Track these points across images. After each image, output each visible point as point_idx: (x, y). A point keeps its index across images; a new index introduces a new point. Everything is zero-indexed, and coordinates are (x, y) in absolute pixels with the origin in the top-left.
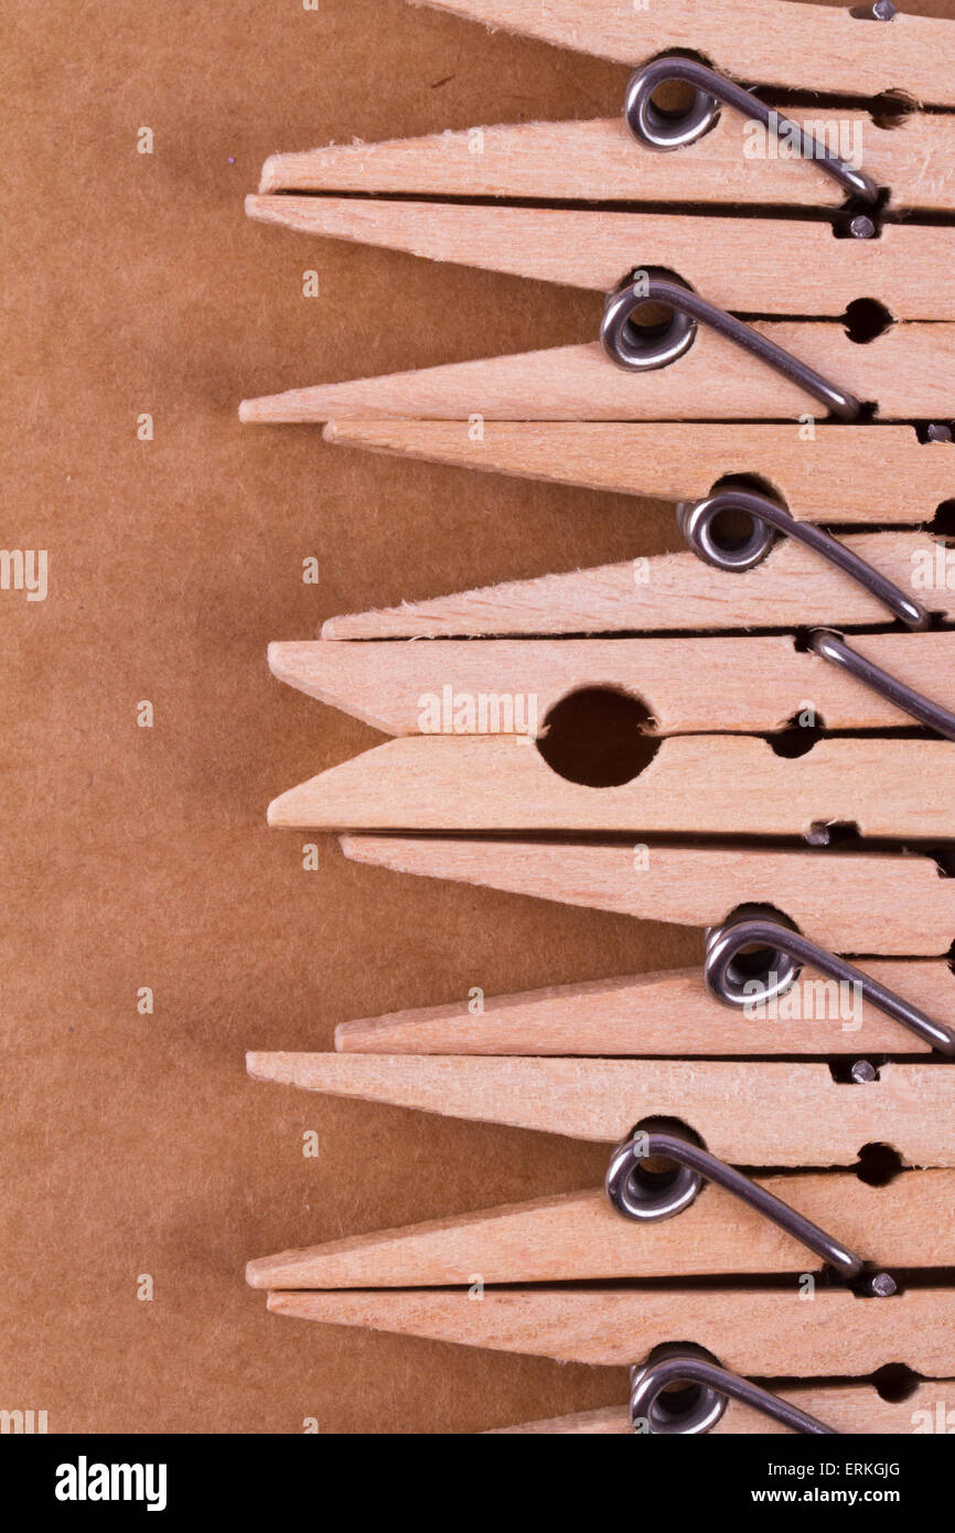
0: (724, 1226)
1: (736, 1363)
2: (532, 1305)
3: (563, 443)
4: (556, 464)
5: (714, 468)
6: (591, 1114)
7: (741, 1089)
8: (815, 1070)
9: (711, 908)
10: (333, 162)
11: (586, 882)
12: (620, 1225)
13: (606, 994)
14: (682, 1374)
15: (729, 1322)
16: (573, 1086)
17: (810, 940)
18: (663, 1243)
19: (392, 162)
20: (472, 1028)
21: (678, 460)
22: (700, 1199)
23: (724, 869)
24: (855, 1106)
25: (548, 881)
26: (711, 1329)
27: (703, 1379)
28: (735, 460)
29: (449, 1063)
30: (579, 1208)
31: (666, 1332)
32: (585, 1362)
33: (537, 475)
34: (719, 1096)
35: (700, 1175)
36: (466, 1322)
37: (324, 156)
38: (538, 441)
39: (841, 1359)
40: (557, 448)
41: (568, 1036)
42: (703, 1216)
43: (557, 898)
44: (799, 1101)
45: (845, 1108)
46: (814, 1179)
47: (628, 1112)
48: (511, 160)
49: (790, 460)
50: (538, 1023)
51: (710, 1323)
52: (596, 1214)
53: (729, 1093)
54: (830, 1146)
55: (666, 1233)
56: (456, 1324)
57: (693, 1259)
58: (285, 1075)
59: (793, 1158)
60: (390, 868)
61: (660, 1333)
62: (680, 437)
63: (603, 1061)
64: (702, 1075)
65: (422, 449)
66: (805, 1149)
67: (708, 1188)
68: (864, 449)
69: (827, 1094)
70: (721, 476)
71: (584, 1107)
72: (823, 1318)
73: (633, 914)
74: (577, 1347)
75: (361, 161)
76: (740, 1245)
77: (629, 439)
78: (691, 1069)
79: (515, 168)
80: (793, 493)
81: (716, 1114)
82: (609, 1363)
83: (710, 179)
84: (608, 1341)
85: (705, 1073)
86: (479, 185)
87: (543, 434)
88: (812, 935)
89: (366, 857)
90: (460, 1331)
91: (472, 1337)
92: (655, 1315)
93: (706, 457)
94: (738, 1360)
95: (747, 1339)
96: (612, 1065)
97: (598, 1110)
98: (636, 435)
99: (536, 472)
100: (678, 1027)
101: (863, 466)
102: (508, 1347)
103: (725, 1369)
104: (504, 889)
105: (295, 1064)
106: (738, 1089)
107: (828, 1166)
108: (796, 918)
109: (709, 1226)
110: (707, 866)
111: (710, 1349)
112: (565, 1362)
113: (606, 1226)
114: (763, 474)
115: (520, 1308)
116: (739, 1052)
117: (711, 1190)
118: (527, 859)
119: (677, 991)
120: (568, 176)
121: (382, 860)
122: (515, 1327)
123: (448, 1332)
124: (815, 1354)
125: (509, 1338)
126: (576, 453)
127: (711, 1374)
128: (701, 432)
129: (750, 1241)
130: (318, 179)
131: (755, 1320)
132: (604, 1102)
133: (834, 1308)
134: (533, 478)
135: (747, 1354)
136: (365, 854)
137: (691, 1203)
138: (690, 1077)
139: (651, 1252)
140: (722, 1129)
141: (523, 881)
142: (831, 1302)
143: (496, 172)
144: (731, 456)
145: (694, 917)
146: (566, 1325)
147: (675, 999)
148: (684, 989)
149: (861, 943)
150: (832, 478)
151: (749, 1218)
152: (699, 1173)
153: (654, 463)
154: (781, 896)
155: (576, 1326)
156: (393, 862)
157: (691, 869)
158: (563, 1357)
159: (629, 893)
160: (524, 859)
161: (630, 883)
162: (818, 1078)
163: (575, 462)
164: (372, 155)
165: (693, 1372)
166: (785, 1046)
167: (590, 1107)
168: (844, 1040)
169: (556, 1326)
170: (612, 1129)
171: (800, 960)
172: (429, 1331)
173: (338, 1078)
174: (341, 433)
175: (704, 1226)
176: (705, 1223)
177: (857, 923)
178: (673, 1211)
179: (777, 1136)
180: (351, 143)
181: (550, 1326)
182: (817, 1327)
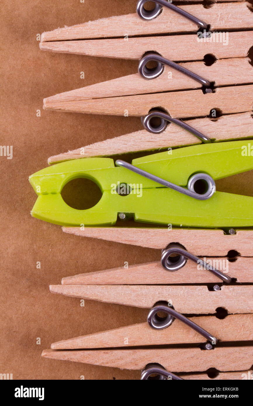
0: (180, 330)
1: (169, 369)
2: (113, 354)
3: (107, 104)
4: (106, 109)
5: (149, 106)
6: (143, 300)
7: (184, 293)
8: (203, 287)
9: (162, 244)
10: (60, 32)
11: (128, 237)
12: (151, 331)
13: (134, 268)
14: (154, 372)
15: (167, 357)
16: (138, 293)
17: (189, 252)
18: (163, 335)
19: (75, 31)
20: (98, 278)
21: (139, 105)
22: (173, 323)
23: (166, 233)
24: (214, 297)
25: (118, 237)
26: (162, 359)
27: (160, 373)
28: (154, 103)
29: (104, 287)
30: (140, 326)
31: (150, 360)
32: (128, 369)
33: (102, 113)
34: (177, 295)
35: (173, 316)
36: (95, 359)
37: (57, 31)
38: (101, 104)
39: (198, 367)
40: (106, 105)
41: (124, 279)
42: (174, 328)
43: (121, 242)
44: (199, 296)
45: (212, 297)
46: (204, 317)
47: (153, 300)
48: (107, 27)
49: (169, 102)
50: (116, 276)
51: (162, 358)
52: (145, 328)
53: (180, 294)
54: (208, 308)
55: (164, 333)
56: (93, 359)
57: (172, 340)
58: (60, 291)
59: (198, 311)
60: (75, 234)
61: (148, 361)
62: (139, 99)
63: (146, 286)
64: (173, 289)
65: (70, 109)
66: (201, 309)
67: (175, 320)
68: (189, 97)
69: (207, 294)
70: (151, 108)
71: (141, 298)
72: (193, 356)
73: (141, 246)
74: (126, 365)
75: (67, 32)
76: (184, 336)
77: (125, 101)
78: (170, 288)
79: (109, 29)
80: (171, 111)
81: (177, 300)
82: (135, 369)
83: (161, 27)
84: (134, 363)
85: (174, 289)
86: (100, 34)
87: (102, 102)
88: (190, 251)
89: (69, 231)
90: (94, 361)
91: (97, 363)
92: (147, 356)
93: (146, 103)
94: (170, 367)
95: (172, 362)
96: (149, 287)
97: (145, 299)
98: (127, 99)
99: (101, 112)
100: (154, 276)
101: (189, 102)
102: (107, 365)
103: (166, 370)
104: (106, 240)
105: (63, 288)
106: (182, 293)
107: (207, 314)
108: (185, 246)
109: (176, 330)
110: (161, 233)
111: (162, 365)
112: (123, 369)
113: (148, 331)
114: (162, 106)
115: (110, 355)
116: (170, 283)
117: (176, 321)
118: (112, 231)
119: (154, 267)
120: (123, 30)
121: (73, 232)
122: (109, 360)
123: (91, 361)
124: (190, 366)
125: (107, 363)
126: (111, 106)
127: (162, 372)
128: (144, 97)
129: (187, 334)
130: (56, 37)
131: (174, 357)
132: (146, 297)
133: (195, 353)
134: (101, 114)
135: (172, 366)
136: (68, 231)
137: (171, 325)
138: (169, 290)
139: (160, 338)
140: (178, 304)
141: (111, 237)
142: (194, 351)
143: (104, 31)
144: (153, 102)
145: (158, 246)
146: (123, 359)
147: (153, 269)
148: (156, 266)
149: (203, 253)
150: (181, 106)
151: (186, 328)
152: (172, 316)
153: (132, 106)
154: (181, 240)
155: (125, 359)
156: (76, 233)
157: (157, 234)
158: (122, 368)
159: (140, 240)
160: (111, 231)
161: (140, 238)
162: (204, 289)
163: (111, 108)
164: (70, 30)
165: (157, 371)
166: (184, 281)
167: (143, 298)
168: (199, 279)
169: (120, 359)
170: (149, 304)
171: (187, 258)
172: (86, 361)
173: (74, 292)
174: (47, 107)
175: (174, 331)
176: (175, 330)
177: (202, 247)
178: (166, 326)
179: (193, 305)
180: (64, 27)
181: (118, 359)
182: (191, 358)
